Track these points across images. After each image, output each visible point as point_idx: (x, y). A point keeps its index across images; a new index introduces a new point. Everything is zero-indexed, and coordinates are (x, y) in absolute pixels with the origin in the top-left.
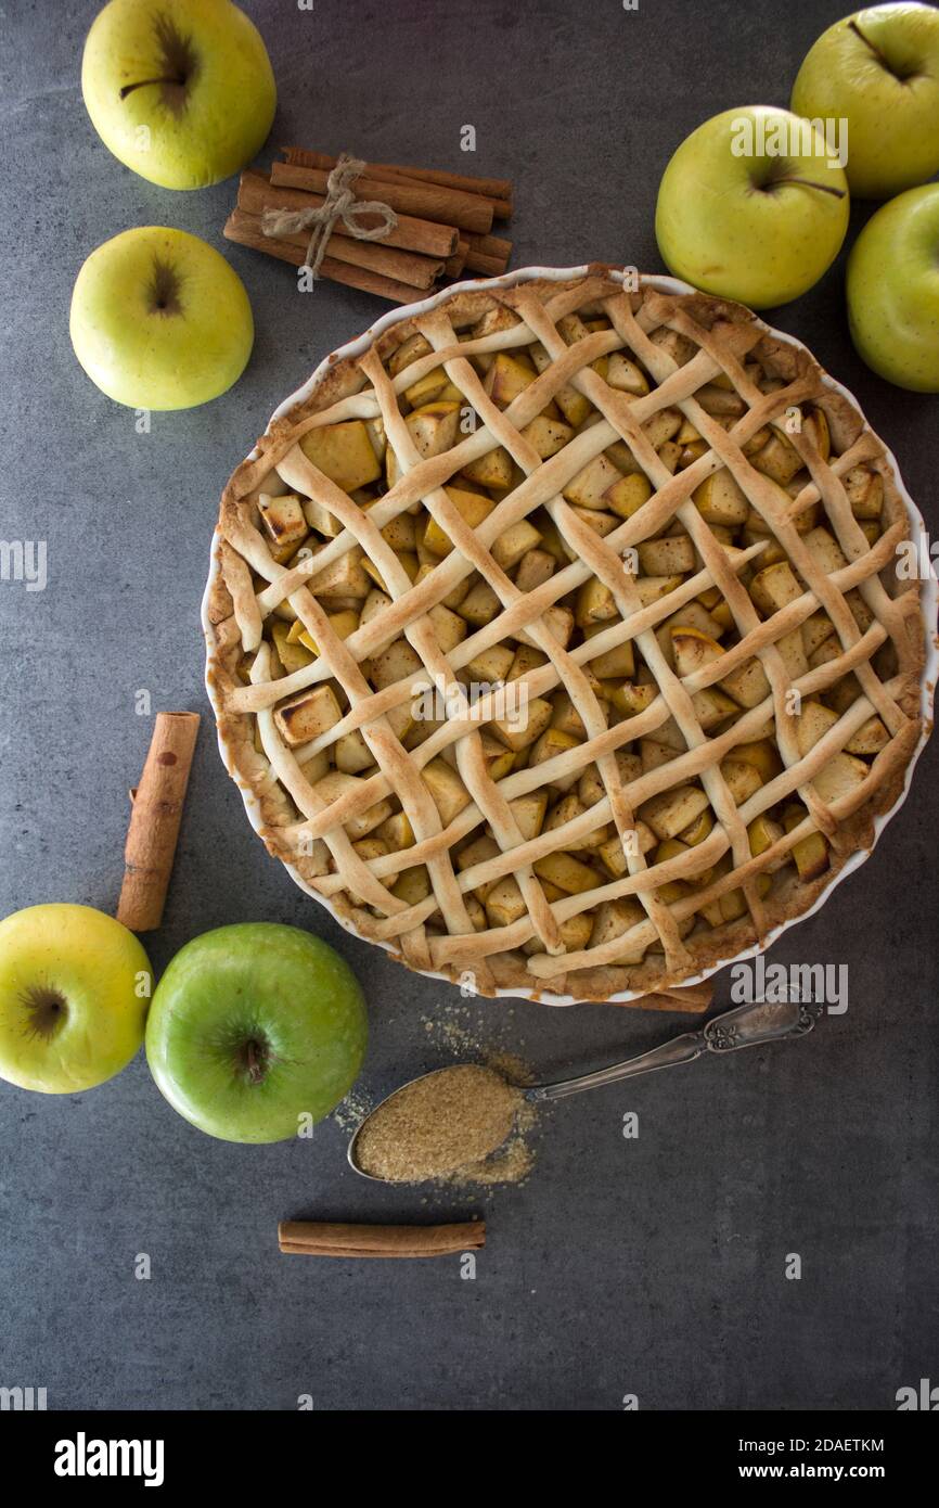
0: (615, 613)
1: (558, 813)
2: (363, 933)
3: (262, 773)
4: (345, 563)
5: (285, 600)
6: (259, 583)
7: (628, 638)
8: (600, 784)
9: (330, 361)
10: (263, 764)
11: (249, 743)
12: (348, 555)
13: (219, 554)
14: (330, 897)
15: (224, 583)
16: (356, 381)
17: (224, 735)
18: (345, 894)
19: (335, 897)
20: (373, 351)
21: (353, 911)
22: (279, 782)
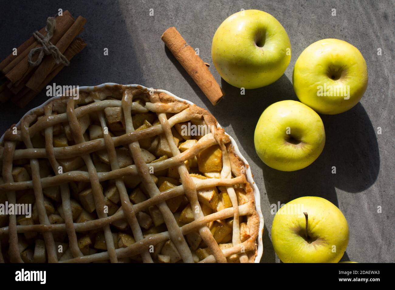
0: (119, 247)
1: (50, 205)
2: (26, 117)
3: (98, 96)
4: (168, 150)
5: (160, 123)
6: (170, 115)
7: (108, 249)
8: (56, 223)
9: (247, 165)
10: (102, 98)
11: (111, 94)
12: (170, 151)
13: (185, 103)
14: (43, 108)
15: (173, 102)
16: (236, 172)
17: (116, 86)
18: (43, 114)
19: (43, 110)
20: (245, 182)
21: (35, 116)
22: (93, 102)
